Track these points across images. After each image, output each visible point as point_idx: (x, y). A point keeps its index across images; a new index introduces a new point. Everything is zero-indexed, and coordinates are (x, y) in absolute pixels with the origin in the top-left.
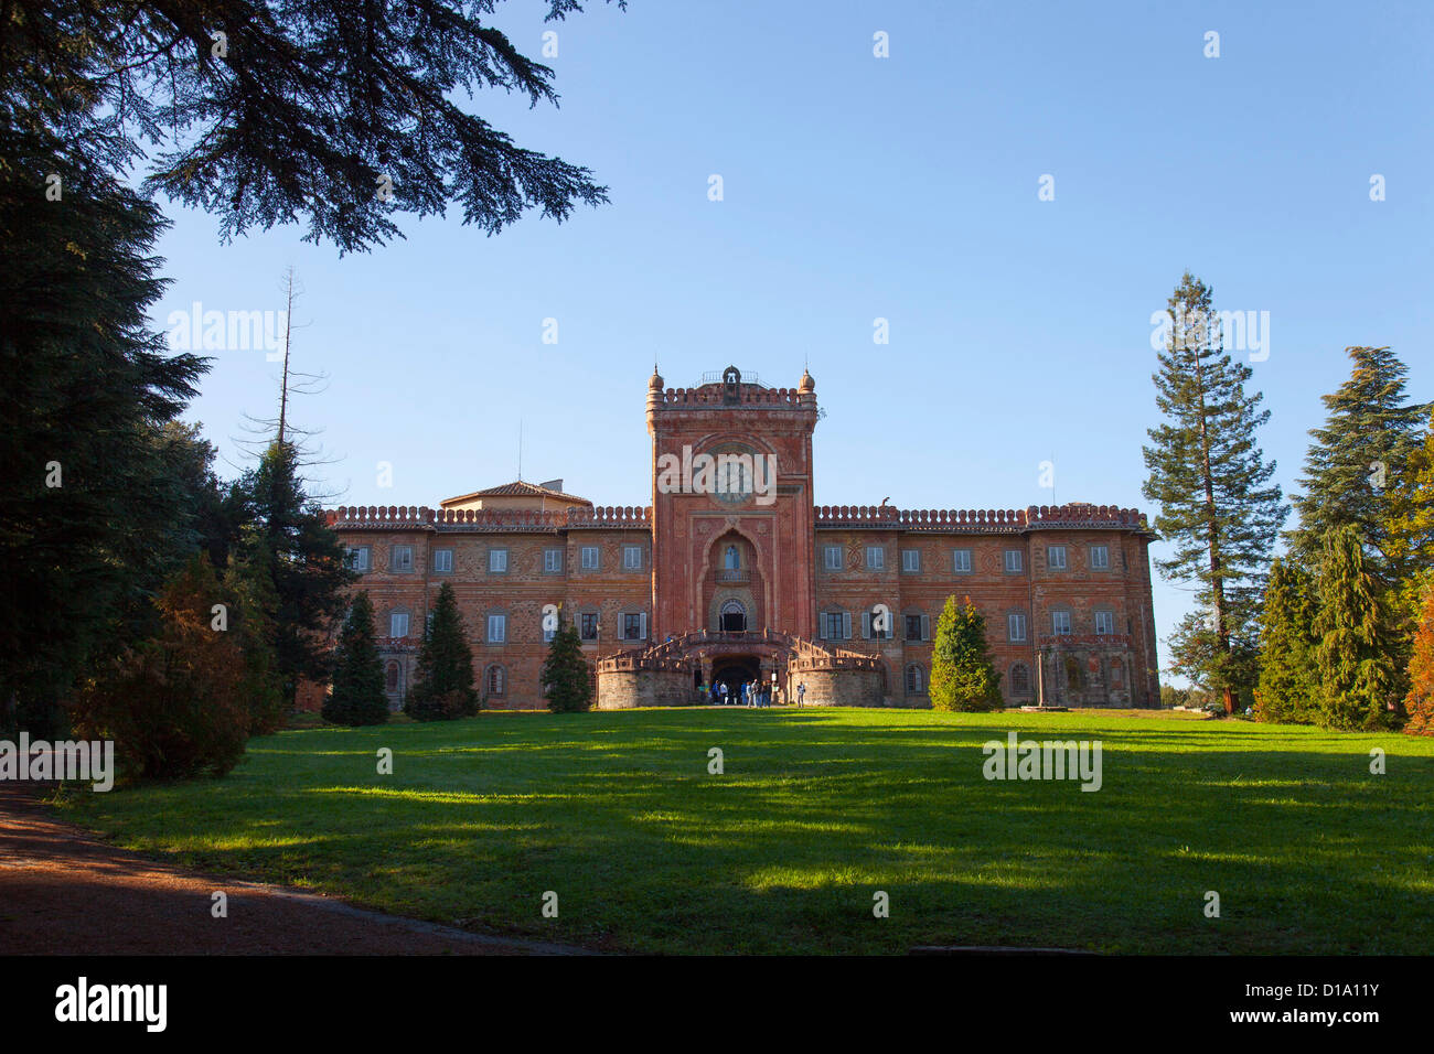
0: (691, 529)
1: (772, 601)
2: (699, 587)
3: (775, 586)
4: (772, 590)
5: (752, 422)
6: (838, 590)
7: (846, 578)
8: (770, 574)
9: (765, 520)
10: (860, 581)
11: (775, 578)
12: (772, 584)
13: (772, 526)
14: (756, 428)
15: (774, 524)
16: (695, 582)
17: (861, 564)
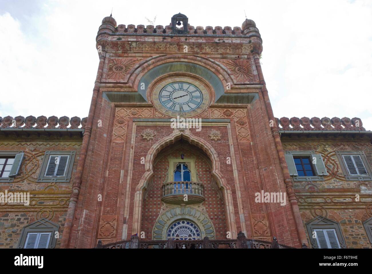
0: (134, 135)
1: (236, 213)
2: (138, 197)
3: (239, 194)
4: (235, 199)
5: (200, 45)
6: (319, 200)
7: (326, 186)
8: (231, 181)
9: (218, 128)
10: (344, 190)
11: (237, 185)
12: (234, 192)
13: (227, 133)
14: (204, 51)
15: (230, 132)
16: (133, 190)
17: (340, 171)
